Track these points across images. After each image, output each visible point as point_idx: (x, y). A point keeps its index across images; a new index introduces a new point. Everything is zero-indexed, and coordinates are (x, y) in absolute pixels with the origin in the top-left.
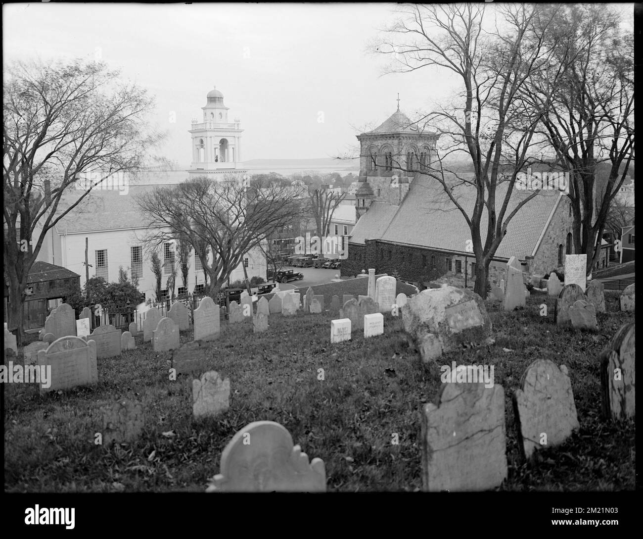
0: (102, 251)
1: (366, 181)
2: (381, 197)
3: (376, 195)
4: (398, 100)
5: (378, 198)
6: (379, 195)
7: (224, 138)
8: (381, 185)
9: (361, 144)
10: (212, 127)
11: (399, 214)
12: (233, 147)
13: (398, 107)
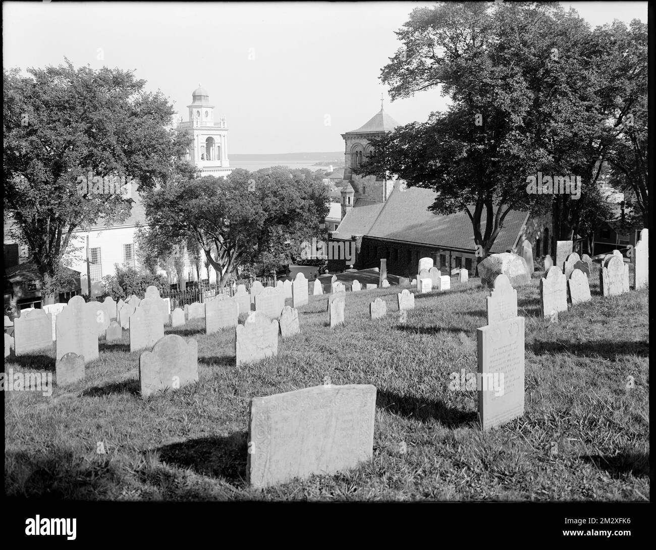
0: (96, 249)
1: (351, 178)
2: (367, 195)
3: (362, 193)
4: (382, 100)
5: (363, 195)
6: (364, 193)
7: (211, 136)
8: (365, 183)
9: (346, 143)
10: (199, 126)
11: (384, 212)
12: (219, 145)
13: (382, 106)
